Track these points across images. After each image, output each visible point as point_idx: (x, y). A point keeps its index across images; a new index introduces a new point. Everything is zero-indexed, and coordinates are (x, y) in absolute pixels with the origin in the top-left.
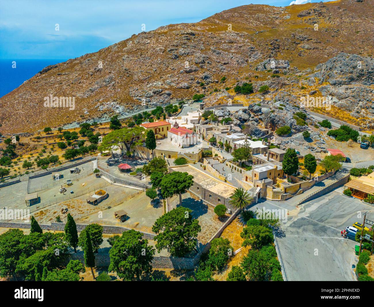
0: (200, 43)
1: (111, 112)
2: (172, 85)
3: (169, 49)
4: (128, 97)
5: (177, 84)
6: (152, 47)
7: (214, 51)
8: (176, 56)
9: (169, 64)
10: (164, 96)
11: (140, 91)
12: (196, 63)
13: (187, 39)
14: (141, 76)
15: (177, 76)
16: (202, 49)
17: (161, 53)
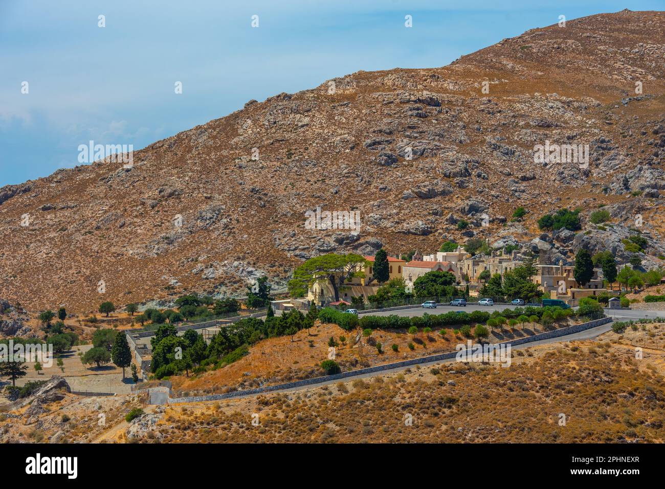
0: (454, 127)
1: (235, 283)
2: (382, 225)
3: (369, 141)
4: (272, 251)
5: (398, 223)
6: (319, 134)
7: (496, 147)
8: (389, 157)
9: (371, 176)
10: (364, 249)
11: (302, 238)
12: (445, 175)
13: (419, 116)
14: (298, 206)
15: (397, 204)
16: (461, 142)
17: (347, 151)
